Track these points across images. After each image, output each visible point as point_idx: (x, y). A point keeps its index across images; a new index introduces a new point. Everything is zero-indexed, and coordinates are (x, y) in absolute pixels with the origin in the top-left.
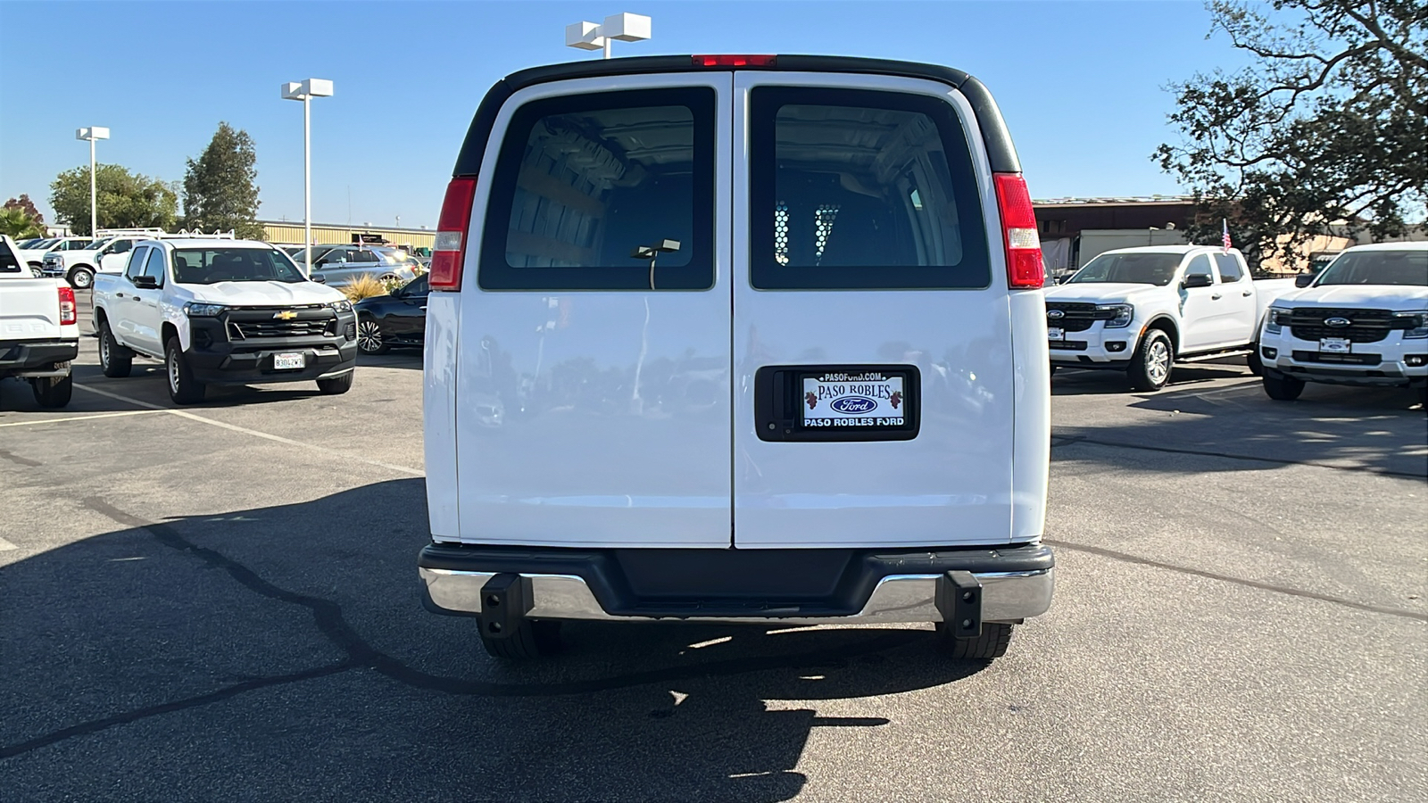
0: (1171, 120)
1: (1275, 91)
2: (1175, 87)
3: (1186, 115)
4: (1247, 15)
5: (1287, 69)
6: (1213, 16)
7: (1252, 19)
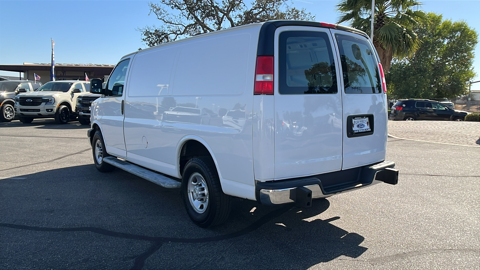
0: (142, 40)
1: (171, 34)
2: (140, 30)
3: (147, 39)
4: (161, 9)
5: (173, 28)
6: (150, 8)
7: (163, 11)
